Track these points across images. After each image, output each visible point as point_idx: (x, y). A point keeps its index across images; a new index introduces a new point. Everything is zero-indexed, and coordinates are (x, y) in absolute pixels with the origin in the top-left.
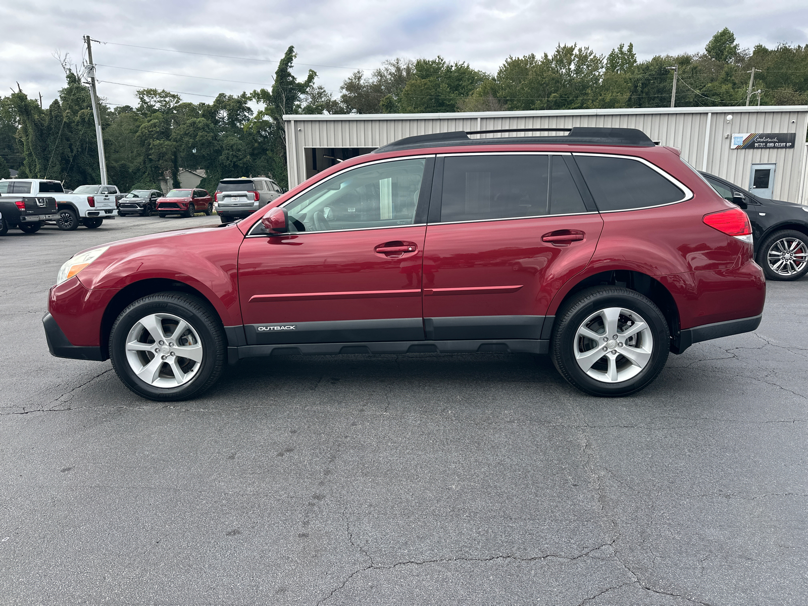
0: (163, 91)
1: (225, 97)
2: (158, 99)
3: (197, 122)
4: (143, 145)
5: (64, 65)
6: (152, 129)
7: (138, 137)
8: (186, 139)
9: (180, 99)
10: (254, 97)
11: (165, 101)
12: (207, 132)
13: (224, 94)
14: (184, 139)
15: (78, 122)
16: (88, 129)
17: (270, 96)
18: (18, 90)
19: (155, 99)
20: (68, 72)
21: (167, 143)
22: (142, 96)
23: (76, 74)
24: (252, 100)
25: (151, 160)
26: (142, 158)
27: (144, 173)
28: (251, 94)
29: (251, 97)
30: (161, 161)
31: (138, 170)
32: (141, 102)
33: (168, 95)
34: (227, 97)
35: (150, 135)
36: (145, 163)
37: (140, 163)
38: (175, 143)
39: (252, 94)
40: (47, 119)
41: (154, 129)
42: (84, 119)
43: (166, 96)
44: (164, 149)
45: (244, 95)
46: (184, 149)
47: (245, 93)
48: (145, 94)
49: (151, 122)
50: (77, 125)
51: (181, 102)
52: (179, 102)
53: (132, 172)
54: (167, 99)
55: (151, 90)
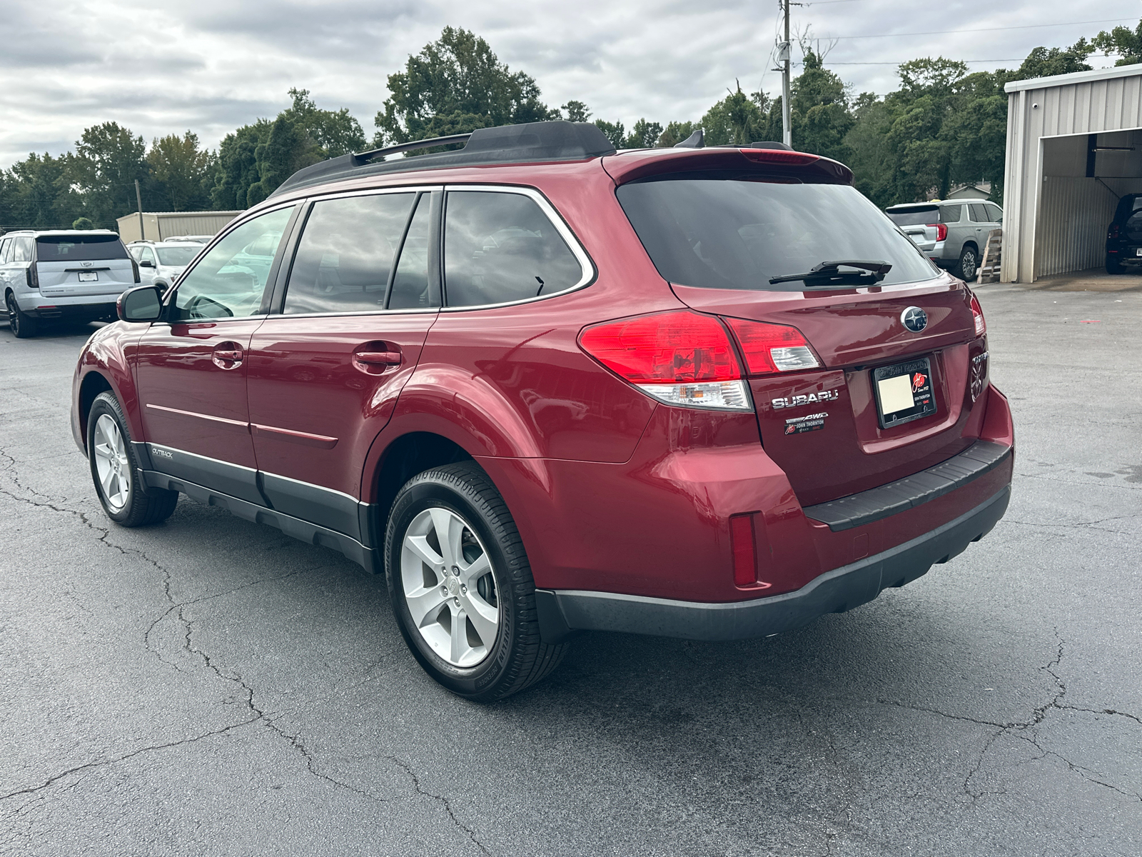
0: (940, 59)
1: (1043, 53)
2: (931, 75)
3: (986, 103)
4: (896, 151)
5: (802, 43)
6: (911, 124)
7: (889, 139)
8: (963, 135)
9: (965, 69)
10: (1099, 45)
11: (941, 75)
12: (1000, 119)
13: (1041, 48)
14: (959, 135)
15: (805, 126)
16: (817, 135)
17: (1132, 39)
18: (737, 89)
19: (926, 73)
20: (807, 53)
21: (933, 143)
22: (905, 73)
23: (816, 55)
24: (1094, 51)
25: (904, 174)
26: (892, 172)
27: (893, 195)
28: (1093, 40)
29: (1093, 46)
30: (919, 175)
31: (885, 191)
32: (903, 83)
33: (945, 64)
34: (1047, 54)
35: (908, 135)
36: (895, 180)
37: (889, 180)
38: (944, 143)
39: (1096, 39)
40: (767, 124)
41: (915, 123)
42: (814, 119)
43: (944, 67)
44: (927, 155)
45: (1081, 44)
46: (957, 152)
47: (1083, 40)
48: (909, 69)
49: (912, 113)
50: (804, 131)
51: (967, 74)
52: (963, 74)
53: (875, 195)
54: (945, 72)
55: (921, 61)
